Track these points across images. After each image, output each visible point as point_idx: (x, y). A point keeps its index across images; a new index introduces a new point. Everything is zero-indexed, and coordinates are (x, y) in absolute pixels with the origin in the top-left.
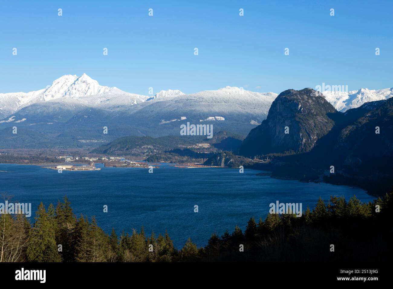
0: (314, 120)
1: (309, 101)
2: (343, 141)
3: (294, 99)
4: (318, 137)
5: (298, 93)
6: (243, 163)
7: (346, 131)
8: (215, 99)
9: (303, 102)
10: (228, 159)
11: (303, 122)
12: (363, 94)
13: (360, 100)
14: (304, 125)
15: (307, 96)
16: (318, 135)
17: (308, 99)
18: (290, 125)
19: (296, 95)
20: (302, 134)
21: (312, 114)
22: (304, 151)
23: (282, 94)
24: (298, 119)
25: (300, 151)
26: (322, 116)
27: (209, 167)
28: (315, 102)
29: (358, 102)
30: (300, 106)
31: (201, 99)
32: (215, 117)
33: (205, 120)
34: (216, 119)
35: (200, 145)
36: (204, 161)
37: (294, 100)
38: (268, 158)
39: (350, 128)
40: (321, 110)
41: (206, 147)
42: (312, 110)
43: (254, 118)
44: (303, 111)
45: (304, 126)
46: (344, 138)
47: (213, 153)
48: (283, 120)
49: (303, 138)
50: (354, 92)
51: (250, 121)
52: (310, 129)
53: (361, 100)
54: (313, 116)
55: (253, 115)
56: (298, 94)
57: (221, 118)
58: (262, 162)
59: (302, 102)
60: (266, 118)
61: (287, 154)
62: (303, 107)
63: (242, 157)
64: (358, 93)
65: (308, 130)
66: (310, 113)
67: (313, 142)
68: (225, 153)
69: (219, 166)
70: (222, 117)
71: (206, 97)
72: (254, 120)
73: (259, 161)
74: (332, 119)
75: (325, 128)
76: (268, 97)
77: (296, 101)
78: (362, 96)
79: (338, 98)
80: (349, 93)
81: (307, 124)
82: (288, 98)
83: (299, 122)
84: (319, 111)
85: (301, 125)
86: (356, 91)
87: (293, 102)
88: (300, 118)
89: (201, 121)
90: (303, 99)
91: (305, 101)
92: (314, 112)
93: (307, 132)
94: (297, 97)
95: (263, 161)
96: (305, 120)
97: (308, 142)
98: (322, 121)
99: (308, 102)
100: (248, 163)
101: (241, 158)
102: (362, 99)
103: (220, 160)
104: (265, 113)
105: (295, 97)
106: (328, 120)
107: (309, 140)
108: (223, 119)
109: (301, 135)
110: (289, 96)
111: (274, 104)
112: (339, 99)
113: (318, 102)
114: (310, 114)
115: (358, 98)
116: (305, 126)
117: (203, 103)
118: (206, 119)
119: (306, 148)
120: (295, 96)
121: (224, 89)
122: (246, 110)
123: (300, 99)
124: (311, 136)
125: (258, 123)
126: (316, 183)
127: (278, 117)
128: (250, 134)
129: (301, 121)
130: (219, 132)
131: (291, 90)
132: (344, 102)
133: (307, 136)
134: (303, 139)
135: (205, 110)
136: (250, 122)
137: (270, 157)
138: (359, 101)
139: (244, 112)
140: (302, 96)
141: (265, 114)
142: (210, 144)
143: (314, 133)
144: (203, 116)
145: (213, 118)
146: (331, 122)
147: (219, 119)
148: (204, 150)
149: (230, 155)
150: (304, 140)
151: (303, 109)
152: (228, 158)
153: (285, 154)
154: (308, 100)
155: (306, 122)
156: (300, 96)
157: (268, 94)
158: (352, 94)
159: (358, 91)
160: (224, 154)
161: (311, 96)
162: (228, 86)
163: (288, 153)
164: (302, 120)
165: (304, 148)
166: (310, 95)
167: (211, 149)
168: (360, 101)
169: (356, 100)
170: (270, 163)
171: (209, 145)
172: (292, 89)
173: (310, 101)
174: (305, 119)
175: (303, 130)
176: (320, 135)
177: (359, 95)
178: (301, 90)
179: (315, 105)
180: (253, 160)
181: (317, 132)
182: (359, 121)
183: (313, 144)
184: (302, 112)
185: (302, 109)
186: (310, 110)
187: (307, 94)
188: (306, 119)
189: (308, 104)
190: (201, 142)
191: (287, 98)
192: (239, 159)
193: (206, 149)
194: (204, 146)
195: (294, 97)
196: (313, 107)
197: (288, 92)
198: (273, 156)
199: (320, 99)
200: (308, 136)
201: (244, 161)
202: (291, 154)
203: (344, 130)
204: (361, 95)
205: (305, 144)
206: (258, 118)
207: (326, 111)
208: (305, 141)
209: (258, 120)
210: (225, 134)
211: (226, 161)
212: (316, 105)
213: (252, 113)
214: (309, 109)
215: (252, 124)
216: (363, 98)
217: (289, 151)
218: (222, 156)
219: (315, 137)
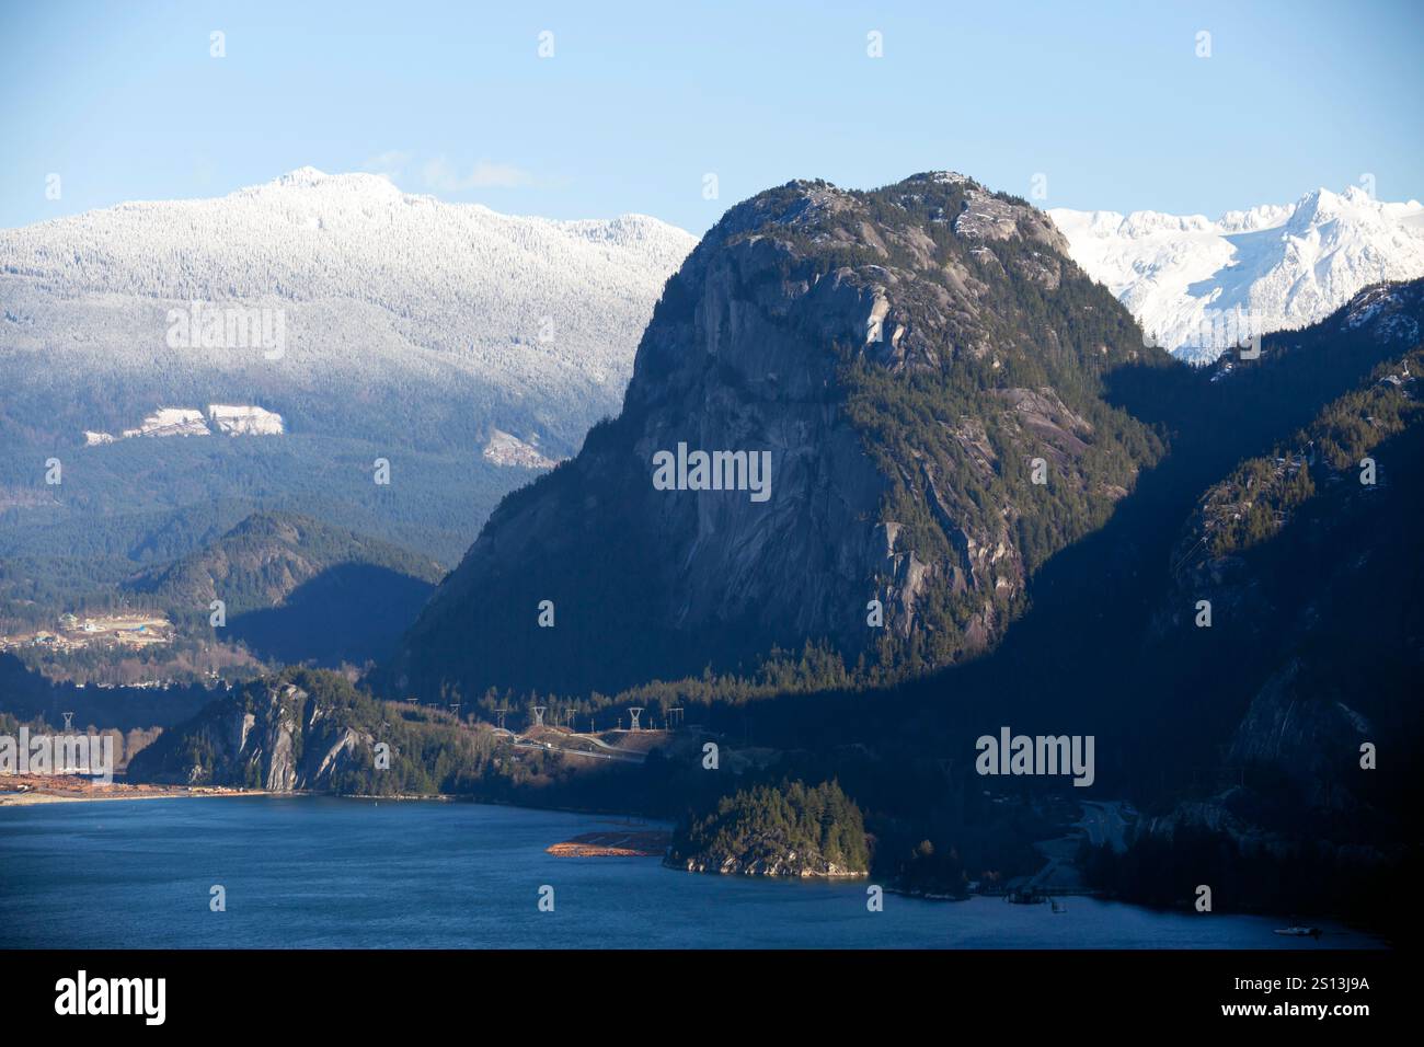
0: (994, 420)
1: (950, 270)
2: (1217, 577)
3: (834, 260)
4: (1023, 549)
5: (866, 211)
6: (443, 765)
7: (1236, 497)
8: (201, 269)
9: (904, 281)
10: (325, 730)
11: (907, 439)
12: (1329, 230)
13: (1311, 275)
14: (917, 454)
15: (932, 231)
16: (1021, 532)
17: (940, 256)
18: (804, 457)
19: (847, 221)
20: (898, 526)
21: (978, 373)
22: (918, 661)
23: (739, 218)
24: (865, 415)
25: (887, 657)
26: (1049, 390)
27: (174, 793)
28: (994, 281)
29: (1293, 291)
30: (880, 310)
31: (91, 268)
32: (202, 408)
33: (128, 433)
34: (212, 424)
35: (92, 627)
36: (130, 756)
37: (832, 266)
38: (635, 719)
39: (1269, 471)
40: (1042, 340)
41: (142, 642)
42: (974, 338)
43: (516, 419)
44: (908, 350)
45: (915, 466)
46: (1227, 552)
47: (198, 686)
48: (753, 419)
49: (907, 558)
50: (1264, 219)
51: (479, 438)
52: (961, 487)
53: (1321, 279)
54: (982, 386)
55: (504, 395)
56: (864, 218)
57: (253, 418)
58: (595, 748)
59: (894, 279)
60: (616, 412)
61: (786, 679)
62: (904, 316)
63: (428, 711)
64: (1297, 225)
65: (946, 499)
66: (960, 366)
67: (983, 584)
68: (300, 681)
69: (252, 786)
70: (259, 411)
71: (135, 251)
72: (516, 435)
73: (565, 744)
74: (1131, 413)
75: (1076, 475)
76: (616, 250)
77: (849, 271)
78: (1323, 242)
79: (1148, 261)
80: (1225, 225)
81: (936, 446)
82: (789, 245)
83: (878, 435)
84: (1027, 350)
85: (889, 459)
86: (1278, 211)
87: (831, 277)
88: (883, 407)
89: (93, 437)
90: (902, 256)
91: (921, 272)
92: (989, 359)
93: (936, 511)
94: (860, 240)
95: (602, 738)
96: (924, 420)
97: (949, 586)
98: (1053, 426)
99: (938, 276)
100: (486, 757)
101: (423, 719)
102: (1324, 266)
103: (262, 737)
104: (599, 377)
105: (844, 242)
106: (1094, 417)
107: (957, 570)
108: (269, 423)
109: (892, 536)
110: (794, 230)
111: (680, 296)
112: (1154, 269)
113: (1016, 277)
114: (958, 371)
115: (1294, 260)
116: (921, 462)
117: (110, 300)
118: (137, 421)
119: (929, 633)
120: (842, 233)
121: (273, 191)
122: (452, 357)
123: (883, 252)
124: (971, 544)
125: (546, 451)
126: (1026, 900)
127: (714, 401)
128: (490, 530)
129: (893, 423)
130: (244, 526)
131: (810, 185)
132: (1196, 290)
133: (935, 537)
134: (905, 565)
135: (126, 351)
136: (480, 447)
137: (652, 714)
138: (1305, 287)
139: (433, 371)
140: (893, 237)
141: (596, 387)
142: (172, 617)
143: (996, 523)
144: (115, 399)
145: (194, 415)
146: (1118, 437)
147: (241, 426)
148: (124, 663)
149: (338, 703)
150: (916, 575)
151: (905, 337)
152: (320, 723)
153: (774, 683)
154: (943, 263)
155: (930, 437)
156: (881, 233)
157: (614, 233)
158: (1250, 230)
159: (1292, 208)
160: (291, 690)
161: (961, 238)
162: (308, 169)
163: (798, 674)
164: (901, 418)
165: (919, 640)
166: (952, 225)
167: (182, 661)
168: (1312, 284)
169: (1285, 277)
170: (654, 754)
171: (161, 623)
172: (820, 183)
173: (957, 273)
174: (921, 414)
175: (909, 500)
176: (1042, 532)
177: (1304, 236)
178: (885, 189)
179: (994, 307)
180: (518, 738)
181: (1016, 515)
182: (1330, 420)
183: (988, 606)
184: (895, 361)
185: (899, 333)
186: (955, 339)
187: (933, 215)
188: (933, 411)
189: (945, 298)
190: (102, 605)
191: (783, 252)
192: (412, 726)
193: (144, 655)
194: (123, 638)
195: (835, 244)
196: (982, 313)
197: (786, 203)
198: (674, 697)
199: (1029, 257)
200: (945, 541)
201: (447, 747)
202: (820, 686)
203: (1223, 490)
204: (1315, 235)
205: (923, 603)
206: (544, 417)
207: (1078, 346)
208: (926, 580)
209: (542, 430)
210: (291, 536)
211: (310, 747)
212: (1006, 301)
213: (495, 374)
214: (947, 333)
215: (499, 460)
216: (1335, 264)
217: (798, 661)
218: (277, 709)
219: (1001, 552)
